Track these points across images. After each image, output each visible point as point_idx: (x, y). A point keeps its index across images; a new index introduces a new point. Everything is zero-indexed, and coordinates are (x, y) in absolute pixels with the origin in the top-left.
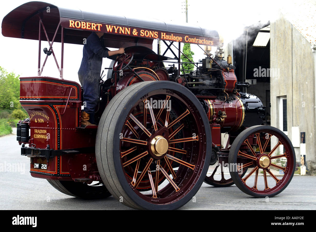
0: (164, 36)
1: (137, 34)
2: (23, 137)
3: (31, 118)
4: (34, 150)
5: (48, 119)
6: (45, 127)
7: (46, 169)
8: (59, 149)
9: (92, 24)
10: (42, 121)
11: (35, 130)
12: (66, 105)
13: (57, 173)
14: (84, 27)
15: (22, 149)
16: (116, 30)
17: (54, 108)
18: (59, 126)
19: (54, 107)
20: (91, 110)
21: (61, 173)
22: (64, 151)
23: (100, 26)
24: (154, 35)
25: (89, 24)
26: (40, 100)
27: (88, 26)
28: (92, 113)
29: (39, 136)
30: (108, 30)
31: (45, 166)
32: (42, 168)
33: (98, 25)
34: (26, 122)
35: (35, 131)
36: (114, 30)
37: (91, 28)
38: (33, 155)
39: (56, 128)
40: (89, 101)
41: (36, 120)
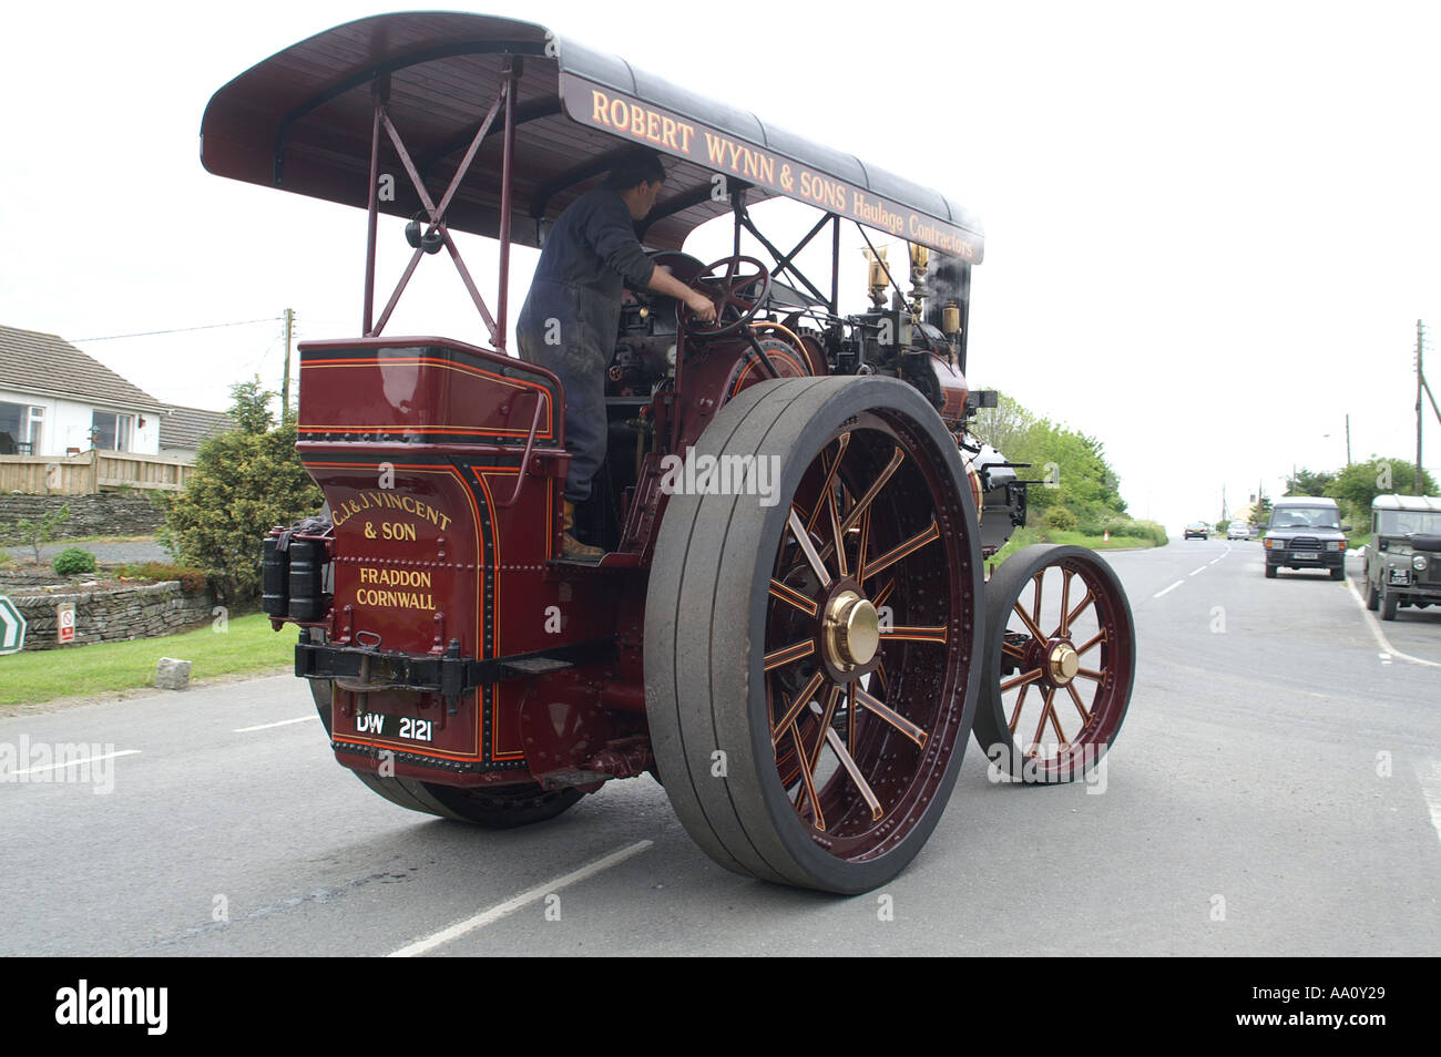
0: (861, 204)
1: (792, 186)
2: (295, 597)
3: (343, 520)
4: (371, 658)
5: (443, 528)
6: (423, 561)
7: (429, 739)
8: (488, 653)
9: (665, 120)
10: (409, 531)
11: (363, 570)
12: (520, 467)
13: (480, 760)
14: (638, 128)
15: (298, 649)
16: (735, 158)
17: (475, 478)
18: (489, 559)
19: (476, 473)
20: (579, 486)
21: (496, 756)
22: (509, 664)
23: (689, 132)
24: (836, 198)
25: (654, 120)
26: (421, 441)
27: (653, 128)
28: (583, 499)
29: (382, 599)
30: (712, 157)
31: (421, 726)
32: (402, 734)
33: (682, 129)
34: (308, 533)
35: (363, 576)
36: (727, 155)
37: (662, 138)
38: (368, 681)
39: (479, 567)
40: (578, 449)
41: (372, 530)
